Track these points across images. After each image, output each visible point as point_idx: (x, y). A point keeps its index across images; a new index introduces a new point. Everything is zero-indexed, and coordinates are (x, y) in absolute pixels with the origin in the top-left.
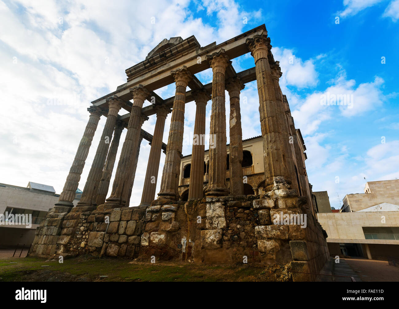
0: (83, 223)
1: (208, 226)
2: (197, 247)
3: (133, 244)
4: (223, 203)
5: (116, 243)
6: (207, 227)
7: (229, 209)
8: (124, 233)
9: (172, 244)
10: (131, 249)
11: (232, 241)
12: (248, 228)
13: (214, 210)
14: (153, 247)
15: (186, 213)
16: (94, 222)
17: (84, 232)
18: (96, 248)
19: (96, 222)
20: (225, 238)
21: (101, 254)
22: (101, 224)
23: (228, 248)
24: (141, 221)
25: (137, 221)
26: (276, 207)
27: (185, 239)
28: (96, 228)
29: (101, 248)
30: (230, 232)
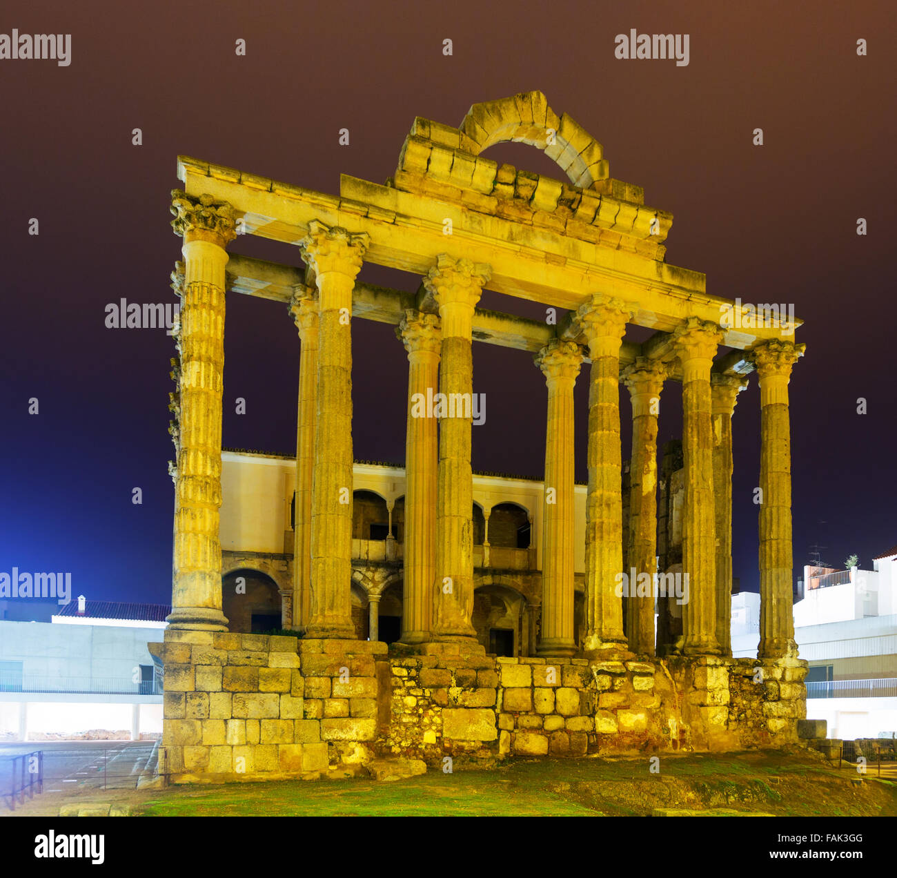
0: (409, 688)
1: (709, 700)
2: (696, 731)
3: (581, 732)
4: (728, 669)
5: (540, 730)
6: (708, 702)
7: (735, 679)
8: (555, 713)
9: (655, 728)
10: (582, 740)
11: (738, 720)
12: (755, 704)
13: (717, 678)
14: (628, 735)
15: (671, 678)
16: (450, 686)
17: (421, 711)
18: (483, 742)
19: (457, 686)
20: (732, 718)
21: (500, 752)
22: (474, 691)
23: (734, 730)
24: (588, 688)
25: (580, 690)
26: (783, 679)
27: (674, 720)
28: (460, 700)
29: (497, 741)
30: (736, 709)
